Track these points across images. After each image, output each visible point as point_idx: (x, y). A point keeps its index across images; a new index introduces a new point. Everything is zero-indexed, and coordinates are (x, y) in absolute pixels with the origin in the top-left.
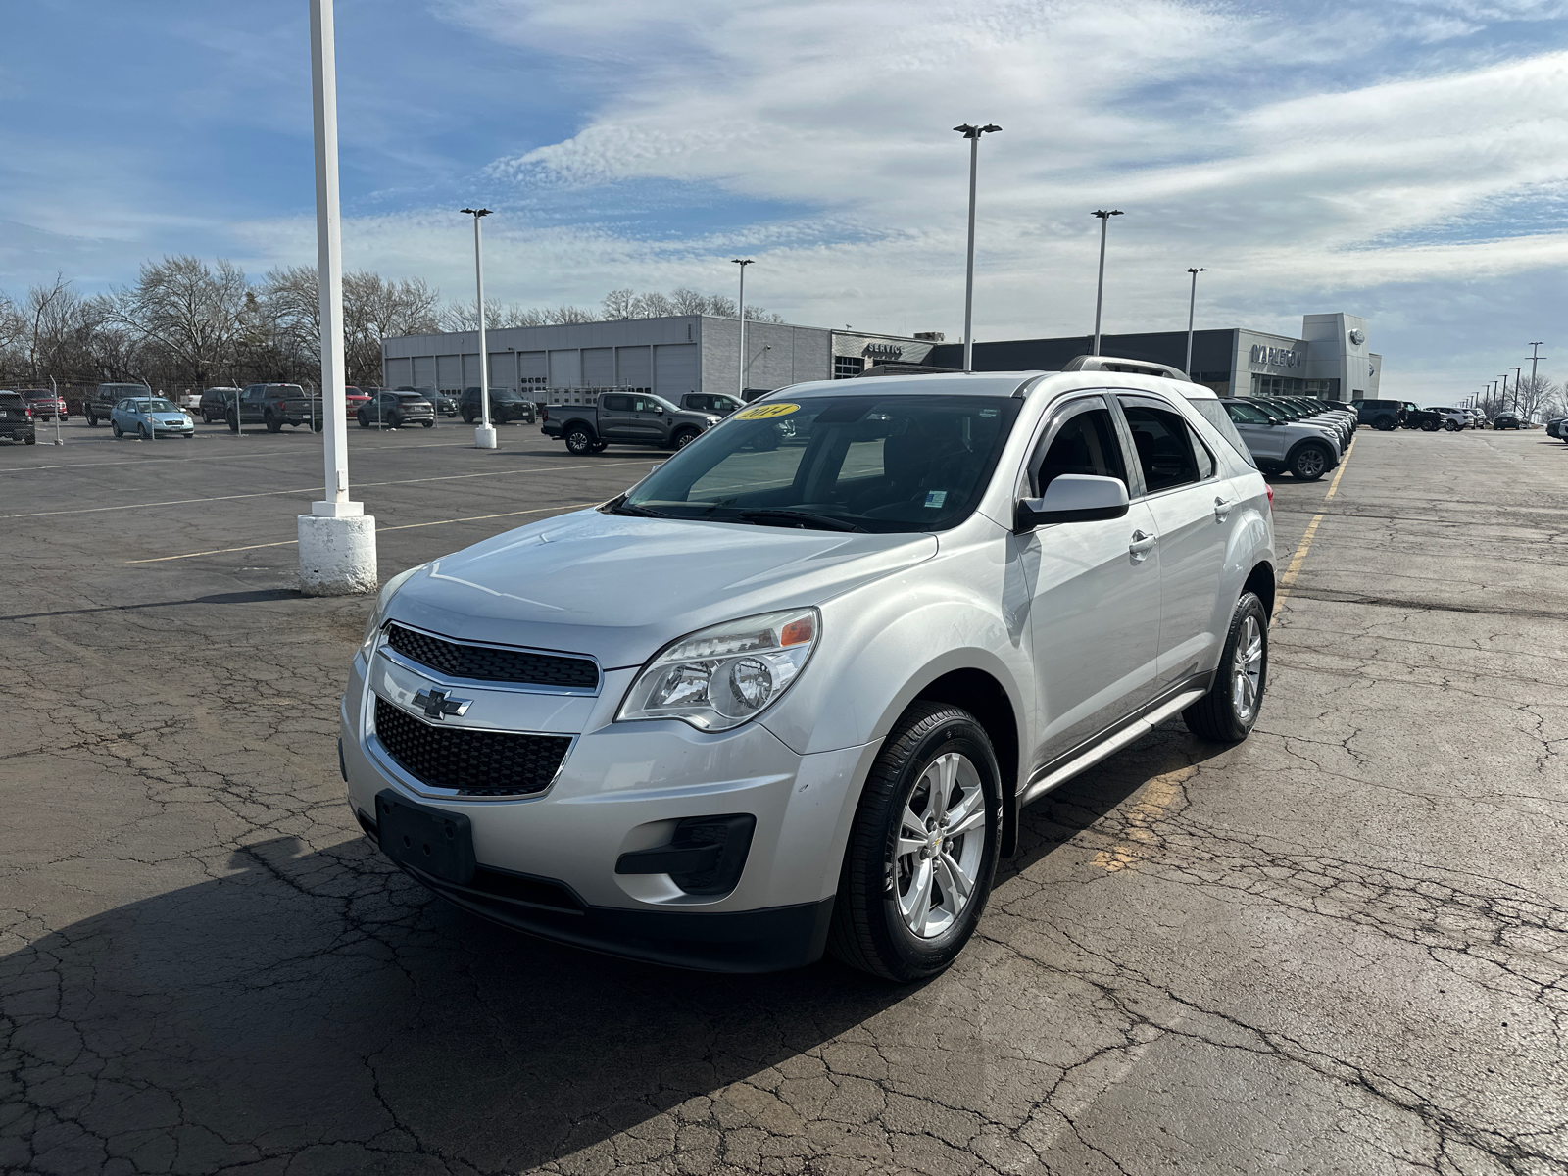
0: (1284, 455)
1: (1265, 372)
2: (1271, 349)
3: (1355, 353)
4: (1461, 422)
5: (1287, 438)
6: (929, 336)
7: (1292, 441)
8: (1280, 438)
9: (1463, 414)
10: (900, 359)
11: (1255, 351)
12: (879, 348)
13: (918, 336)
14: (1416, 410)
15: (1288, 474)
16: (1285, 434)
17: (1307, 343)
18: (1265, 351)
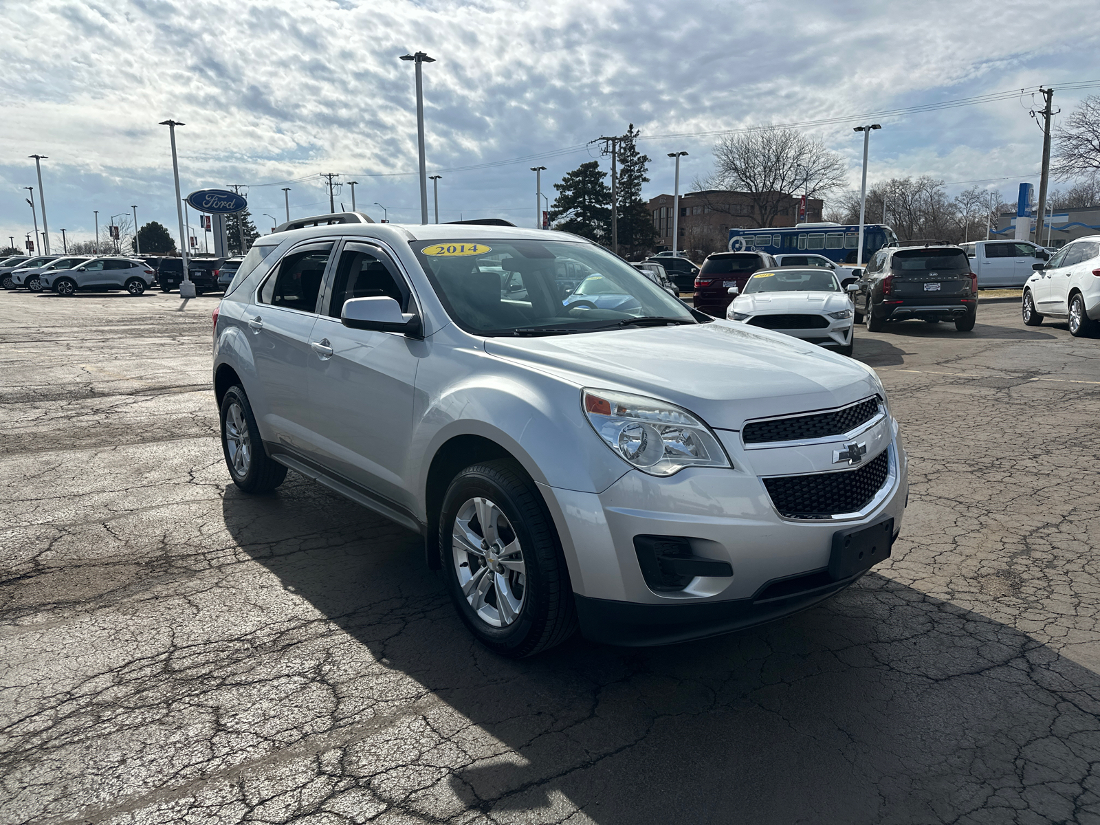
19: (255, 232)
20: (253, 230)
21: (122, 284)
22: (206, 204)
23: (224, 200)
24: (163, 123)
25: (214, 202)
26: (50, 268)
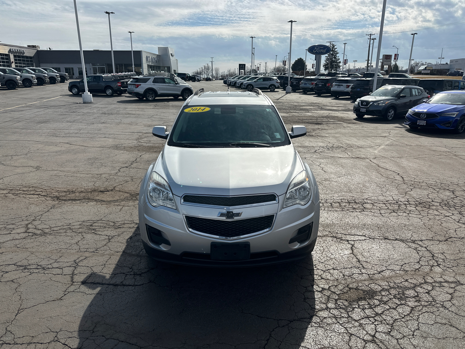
0: (180, 93)
1: (150, 64)
2: (151, 57)
3: (172, 59)
4: (200, 79)
5: (180, 88)
6: (34, 47)
7: (182, 89)
8: (179, 88)
9: (200, 77)
10: (25, 55)
11: (147, 58)
12: (15, 51)
13: (29, 46)
14: (190, 76)
15: (181, 98)
16: (180, 87)
17: (160, 55)
18: (150, 58)
19: (339, 61)
20: (338, 60)
21: (268, 87)
22: (314, 51)
23: (322, 49)
24: (289, 22)
25: (318, 50)
26: (248, 80)
